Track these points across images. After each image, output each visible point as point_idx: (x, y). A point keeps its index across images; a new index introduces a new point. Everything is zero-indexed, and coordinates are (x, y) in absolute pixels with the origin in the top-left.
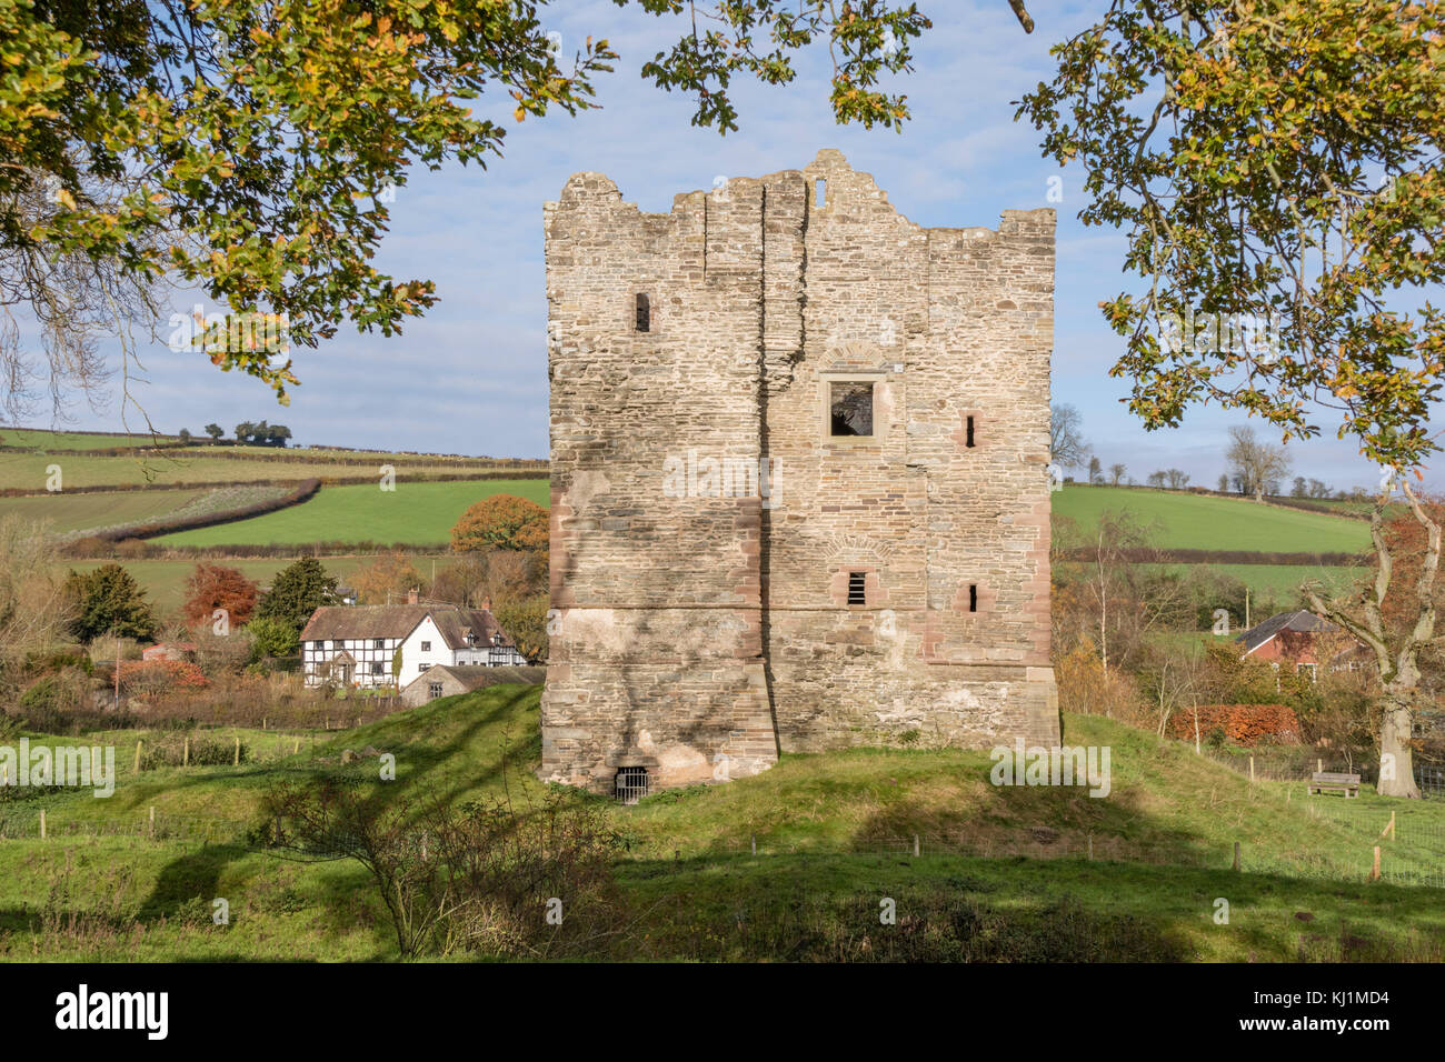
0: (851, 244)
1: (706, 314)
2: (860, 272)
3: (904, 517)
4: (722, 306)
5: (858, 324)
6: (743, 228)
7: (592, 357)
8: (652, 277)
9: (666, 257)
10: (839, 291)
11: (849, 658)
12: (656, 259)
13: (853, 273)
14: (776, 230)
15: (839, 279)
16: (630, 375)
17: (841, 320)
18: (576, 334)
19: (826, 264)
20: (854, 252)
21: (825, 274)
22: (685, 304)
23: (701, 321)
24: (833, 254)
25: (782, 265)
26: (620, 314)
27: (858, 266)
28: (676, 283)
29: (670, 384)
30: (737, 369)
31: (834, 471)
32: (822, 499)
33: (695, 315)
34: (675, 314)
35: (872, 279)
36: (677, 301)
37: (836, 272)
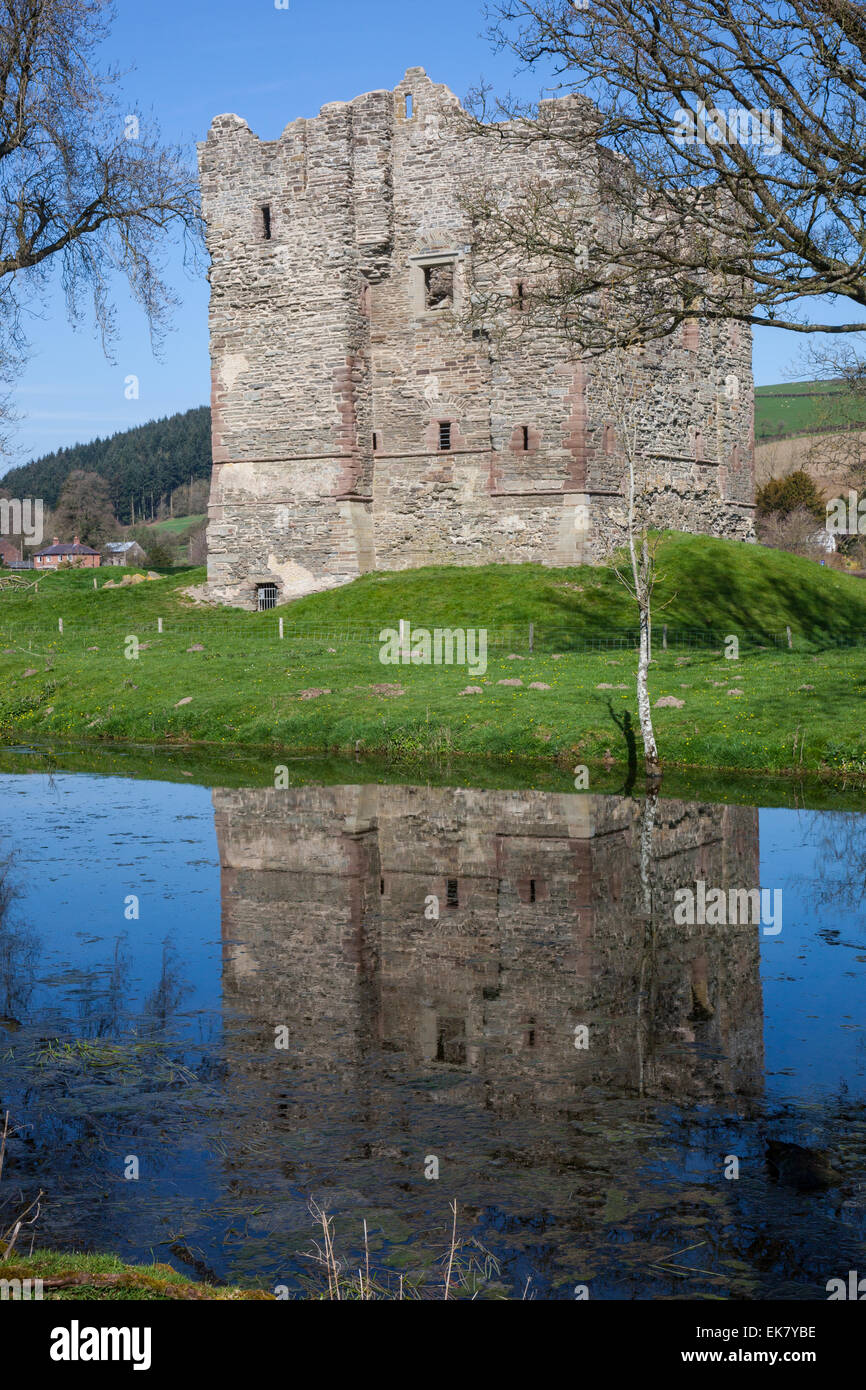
0: (432, 147)
1: (305, 220)
2: (439, 170)
3: (476, 374)
4: (317, 212)
5: (438, 215)
6: (333, 144)
7: (234, 264)
8: (269, 194)
9: (278, 176)
10: (423, 189)
11: (435, 494)
12: (271, 178)
13: (434, 171)
14: (362, 142)
15: (424, 178)
16: (259, 276)
17: (426, 213)
18: (222, 247)
19: (413, 167)
20: (435, 153)
21: (413, 176)
22: (292, 213)
23: (303, 225)
24: (419, 158)
25: (370, 172)
26: (250, 227)
27: (437, 166)
28: (286, 196)
29: (285, 280)
30: (329, 263)
31: (424, 340)
32: (416, 365)
33: (299, 221)
34: (286, 222)
35: (447, 175)
36: (287, 211)
37: (420, 173)
